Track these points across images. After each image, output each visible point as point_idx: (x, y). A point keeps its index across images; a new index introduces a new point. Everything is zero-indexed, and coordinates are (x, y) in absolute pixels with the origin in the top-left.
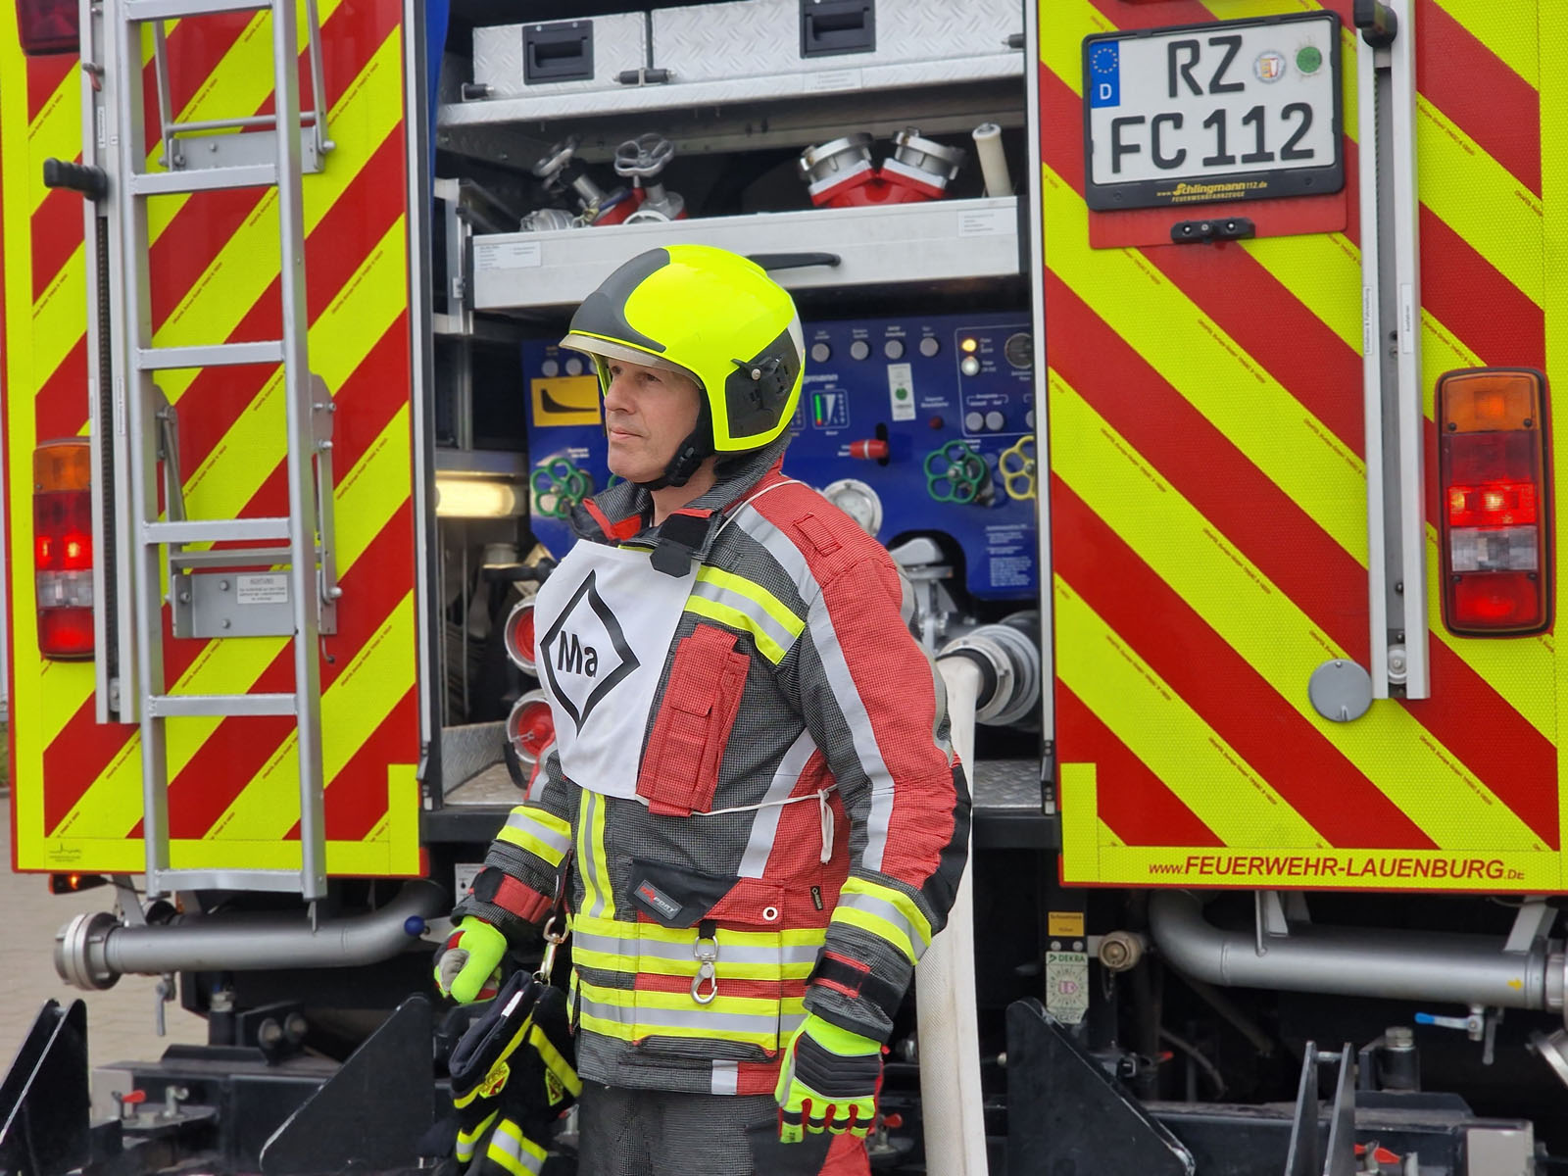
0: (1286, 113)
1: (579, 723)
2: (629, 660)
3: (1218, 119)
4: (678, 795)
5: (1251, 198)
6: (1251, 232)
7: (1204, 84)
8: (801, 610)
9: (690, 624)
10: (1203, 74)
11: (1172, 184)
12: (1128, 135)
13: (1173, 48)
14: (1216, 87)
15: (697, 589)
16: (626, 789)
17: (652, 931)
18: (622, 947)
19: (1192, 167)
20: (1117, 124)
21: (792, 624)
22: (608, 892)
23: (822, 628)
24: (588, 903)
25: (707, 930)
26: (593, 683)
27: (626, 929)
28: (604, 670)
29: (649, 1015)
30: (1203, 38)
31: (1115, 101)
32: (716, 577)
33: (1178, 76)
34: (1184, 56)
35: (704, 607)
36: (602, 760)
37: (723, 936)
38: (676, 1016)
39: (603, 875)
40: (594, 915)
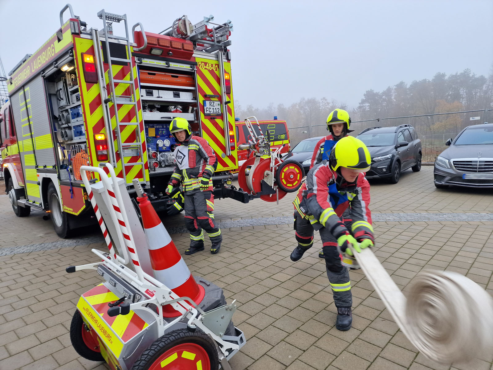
0: (218, 109)
1: (181, 164)
2: (185, 156)
3: (213, 109)
4: (192, 166)
5: (216, 116)
6: (216, 118)
7: (212, 106)
8: (199, 146)
9: (189, 150)
10: (212, 105)
11: (211, 114)
12: (207, 109)
13: (210, 102)
14: (213, 106)
15: (189, 147)
16: (188, 167)
17: (192, 179)
18: (190, 182)
19: (212, 113)
20: (206, 108)
21: (198, 147)
22: (187, 177)
23: (201, 147)
24: (185, 179)
25: (197, 178)
26: (181, 159)
27: (190, 180)
28: (182, 158)
29: (194, 187)
30: (212, 102)
31: (206, 106)
32: (190, 145)
33: (210, 104)
34: (211, 103)
35: (190, 148)
36: (185, 166)
37: (199, 178)
38: (196, 186)
39: (187, 176)
40: (186, 180)
